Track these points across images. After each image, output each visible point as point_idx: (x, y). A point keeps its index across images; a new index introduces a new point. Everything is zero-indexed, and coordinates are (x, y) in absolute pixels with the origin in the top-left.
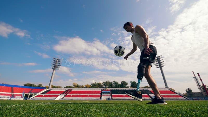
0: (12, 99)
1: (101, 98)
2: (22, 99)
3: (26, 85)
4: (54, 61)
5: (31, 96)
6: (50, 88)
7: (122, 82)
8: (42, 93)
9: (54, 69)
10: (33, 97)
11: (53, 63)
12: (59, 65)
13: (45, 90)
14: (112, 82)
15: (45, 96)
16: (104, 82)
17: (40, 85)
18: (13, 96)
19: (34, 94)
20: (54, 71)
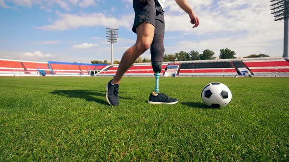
0: (82, 76)
1: (164, 74)
2: (89, 76)
3: (92, 62)
4: (109, 33)
5: (96, 72)
6: (113, 65)
7: (205, 51)
8: (105, 70)
9: (111, 42)
10: (98, 73)
11: (108, 35)
12: (115, 36)
13: (108, 67)
14: (189, 53)
15: (106, 73)
16: (176, 54)
17: (105, 61)
18: (81, 73)
19: (98, 71)
20: (112, 45)
